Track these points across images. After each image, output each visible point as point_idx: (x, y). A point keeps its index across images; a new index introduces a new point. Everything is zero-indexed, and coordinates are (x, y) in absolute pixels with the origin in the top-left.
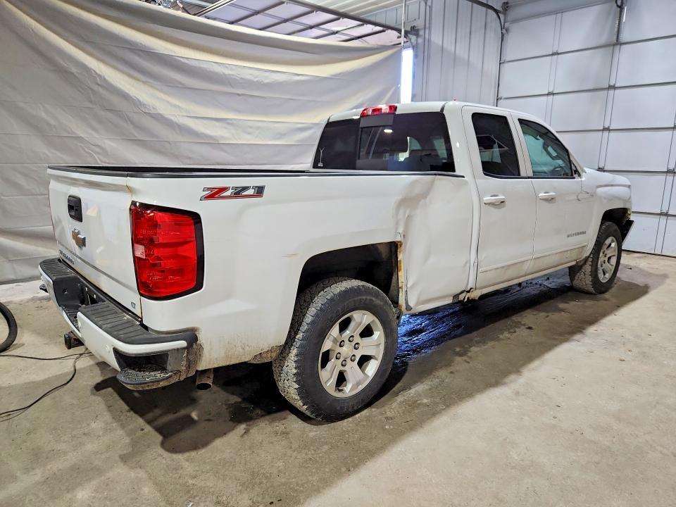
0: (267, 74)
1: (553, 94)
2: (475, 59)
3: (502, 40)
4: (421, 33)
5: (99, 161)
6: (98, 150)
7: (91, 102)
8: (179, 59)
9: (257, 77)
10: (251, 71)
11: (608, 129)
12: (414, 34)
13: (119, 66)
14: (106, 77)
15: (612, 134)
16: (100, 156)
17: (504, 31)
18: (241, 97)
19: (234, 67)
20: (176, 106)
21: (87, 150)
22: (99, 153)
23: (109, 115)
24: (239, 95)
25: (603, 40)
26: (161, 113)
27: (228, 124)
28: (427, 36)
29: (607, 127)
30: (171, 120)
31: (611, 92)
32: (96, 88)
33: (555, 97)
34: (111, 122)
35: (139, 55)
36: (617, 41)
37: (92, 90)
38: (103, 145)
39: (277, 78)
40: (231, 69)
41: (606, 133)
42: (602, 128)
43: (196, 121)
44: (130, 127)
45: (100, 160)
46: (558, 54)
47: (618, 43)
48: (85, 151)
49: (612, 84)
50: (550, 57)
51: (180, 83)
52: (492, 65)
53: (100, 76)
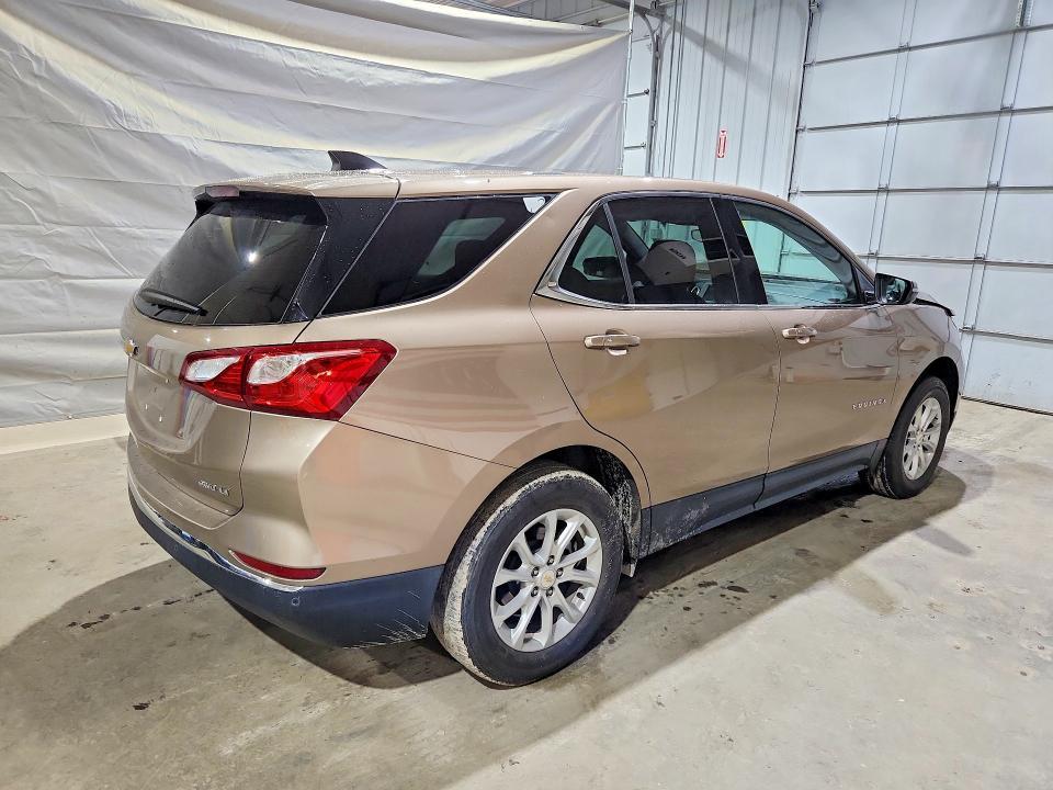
0: (371, 70)
1: (899, 121)
2: (761, 59)
3: (810, 24)
4: (669, 12)
5: (38, 220)
6: (37, 198)
7: (21, 107)
8: (197, 33)
9: (351, 75)
10: (340, 64)
11: (997, 188)
12: (657, 15)
13: (77, 41)
14: (51, 62)
15: (1004, 196)
16: (38, 209)
17: (814, 8)
18: (321, 110)
19: (307, 55)
20: (192, 121)
21: (12, 197)
22: (39, 205)
23: (58, 133)
24: (315, 106)
25: (995, 22)
26: (162, 132)
27: (296, 158)
28: (679, 19)
29: (994, 182)
30: (183, 147)
31: (1006, 119)
32: (29, 82)
33: (902, 127)
34: (61, 146)
35: (118, 25)
36: (1022, 22)
37: (21, 83)
38: (46, 190)
39: (390, 79)
40: (301, 60)
41: (992, 195)
42: (985, 185)
43: (233, 150)
44: (102, 160)
45: (40, 216)
46: (910, 49)
47: (1023, 28)
48: (11, 200)
49: (1007, 103)
50: (895, 55)
51: (201, 80)
52: (789, 68)
53: (38, 59)
